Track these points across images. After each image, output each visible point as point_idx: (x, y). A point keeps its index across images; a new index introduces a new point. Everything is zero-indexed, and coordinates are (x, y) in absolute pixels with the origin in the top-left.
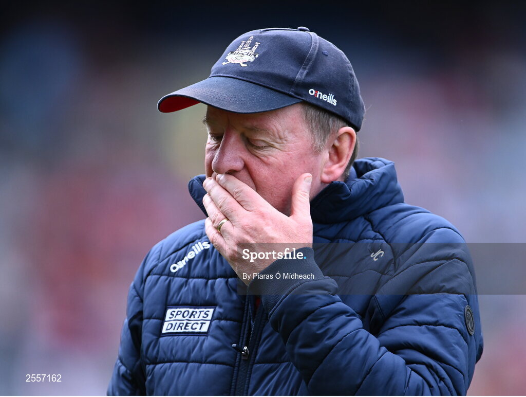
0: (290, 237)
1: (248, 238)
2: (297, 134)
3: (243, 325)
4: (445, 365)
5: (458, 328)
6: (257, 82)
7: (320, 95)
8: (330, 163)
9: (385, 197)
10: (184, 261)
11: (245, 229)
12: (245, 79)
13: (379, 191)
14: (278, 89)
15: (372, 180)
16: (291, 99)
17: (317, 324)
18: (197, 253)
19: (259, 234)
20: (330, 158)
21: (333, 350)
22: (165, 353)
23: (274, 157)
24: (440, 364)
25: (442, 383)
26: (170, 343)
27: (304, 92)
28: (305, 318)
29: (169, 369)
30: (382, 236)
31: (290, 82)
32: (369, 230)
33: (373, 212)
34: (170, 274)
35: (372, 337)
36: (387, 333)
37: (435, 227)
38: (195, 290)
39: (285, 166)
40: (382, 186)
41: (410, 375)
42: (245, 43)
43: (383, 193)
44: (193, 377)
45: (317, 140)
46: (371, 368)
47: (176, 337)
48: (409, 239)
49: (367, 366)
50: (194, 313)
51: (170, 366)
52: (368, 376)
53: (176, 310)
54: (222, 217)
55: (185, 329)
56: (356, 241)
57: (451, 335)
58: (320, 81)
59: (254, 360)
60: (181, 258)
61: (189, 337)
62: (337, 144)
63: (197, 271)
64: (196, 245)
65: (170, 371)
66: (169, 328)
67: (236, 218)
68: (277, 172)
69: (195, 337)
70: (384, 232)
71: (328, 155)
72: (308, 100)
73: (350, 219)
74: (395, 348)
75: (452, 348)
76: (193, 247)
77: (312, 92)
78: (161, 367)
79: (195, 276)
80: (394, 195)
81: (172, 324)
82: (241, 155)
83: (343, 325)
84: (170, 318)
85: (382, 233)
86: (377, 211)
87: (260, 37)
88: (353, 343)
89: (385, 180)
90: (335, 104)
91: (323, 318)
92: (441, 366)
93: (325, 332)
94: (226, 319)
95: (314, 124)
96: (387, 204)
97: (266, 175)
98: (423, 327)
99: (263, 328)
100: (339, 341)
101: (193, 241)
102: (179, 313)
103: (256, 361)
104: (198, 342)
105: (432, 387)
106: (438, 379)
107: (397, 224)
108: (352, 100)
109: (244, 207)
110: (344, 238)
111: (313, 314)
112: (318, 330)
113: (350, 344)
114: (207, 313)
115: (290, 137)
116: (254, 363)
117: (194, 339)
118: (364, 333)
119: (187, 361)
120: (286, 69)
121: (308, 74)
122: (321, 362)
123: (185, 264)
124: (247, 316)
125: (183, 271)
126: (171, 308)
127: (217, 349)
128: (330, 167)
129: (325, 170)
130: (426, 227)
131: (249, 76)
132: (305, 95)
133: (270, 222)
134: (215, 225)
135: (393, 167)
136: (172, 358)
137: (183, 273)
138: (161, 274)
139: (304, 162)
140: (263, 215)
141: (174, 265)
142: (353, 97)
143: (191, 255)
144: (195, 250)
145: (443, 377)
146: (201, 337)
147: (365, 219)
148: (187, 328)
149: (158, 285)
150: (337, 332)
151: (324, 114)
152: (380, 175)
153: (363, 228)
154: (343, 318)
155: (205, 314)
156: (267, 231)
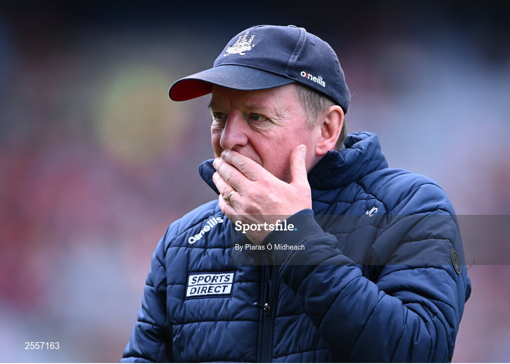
0: (291, 201)
1: (255, 205)
2: (292, 111)
3: (262, 285)
4: (437, 301)
5: (446, 268)
6: (255, 67)
7: (310, 77)
8: (322, 139)
9: (373, 164)
10: (200, 234)
11: (252, 198)
12: (244, 65)
13: (367, 158)
14: (274, 71)
15: (361, 148)
16: (285, 79)
17: (322, 275)
18: (212, 226)
19: (264, 201)
20: (323, 134)
21: (338, 297)
22: (192, 314)
23: (273, 132)
24: (432, 300)
25: (435, 317)
26: (196, 305)
27: (297, 74)
28: (312, 270)
29: (198, 328)
30: (374, 195)
31: (284, 65)
32: (362, 193)
33: (364, 177)
34: (188, 245)
35: (371, 283)
36: (385, 278)
37: (420, 184)
38: (214, 257)
39: (283, 139)
40: (369, 154)
41: (407, 313)
42: (242, 37)
43: (371, 159)
44: (223, 334)
45: (310, 117)
46: (373, 310)
47: (201, 300)
48: (398, 196)
49: (369, 308)
50: (216, 278)
51: (199, 324)
52: (371, 317)
53: (198, 276)
54: (231, 189)
55: (209, 292)
56: (352, 203)
57: (440, 275)
58: (310, 65)
59: (275, 314)
60: (198, 232)
61: (213, 299)
62: (327, 121)
63: (213, 242)
64: (211, 220)
65: (199, 329)
66: (192, 292)
67: (243, 188)
68: (276, 145)
69: (220, 299)
70: (376, 193)
71: (320, 131)
72: (300, 81)
73: (345, 185)
74: (392, 291)
75: (442, 286)
76: (208, 222)
77: (303, 74)
78: (190, 327)
79: (212, 246)
80: (380, 162)
81: (195, 289)
82: (244, 132)
83: (346, 274)
84: (193, 283)
85: (374, 194)
86: (367, 176)
87: (256, 31)
88: (356, 289)
89: (371, 149)
90: (324, 86)
91: (327, 269)
92: (433, 303)
93: (331, 282)
94: (246, 281)
95: (307, 103)
96: (375, 169)
97: (268, 148)
98: (416, 270)
99: (279, 285)
100: (344, 288)
101: (207, 217)
102: (201, 278)
103: (277, 315)
104: (222, 303)
105: (427, 321)
106: (432, 315)
107: (386, 185)
108: (338, 83)
109: (249, 178)
110: (341, 201)
111: (318, 267)
112: (323, 281)
113: (352, 290)
114: (228, 277)
115: (286, 115)
116: (275, 317)
117: (218, 301)
118: (364, 280)
119: (215, 319)
120: (279, 54)
121: (299, 59)
122: (329, 308)
123: (201, 236)
124: (264, 277)
125: (201, 242)
126: (193, 275)
127: (242, 308)
128: (323, 141)
129: (319, 144)
130: (412, 184)
131: (248, 62)
132: (297, 76)
133: (273, 189)
134: (225, 197)
135: (376, 137)
136: (200, 318)
137: (201, 245)
138: (180, 246)
139: (300, 136)
140: (266, 184)
141: (192, 238)
142: (339, 81)
143: (206, 229)
144: (210, 224)
145: (435, 312)
146: (225, 299)
147: (358, 183)
148: (210, 291)
149: (178, 255)
150: (341, 281)
151: (315, 94)
152: (367, 145)
153: (357, 191)
154: (345, 268)
155: (226, 278)
156: (272, 197)
